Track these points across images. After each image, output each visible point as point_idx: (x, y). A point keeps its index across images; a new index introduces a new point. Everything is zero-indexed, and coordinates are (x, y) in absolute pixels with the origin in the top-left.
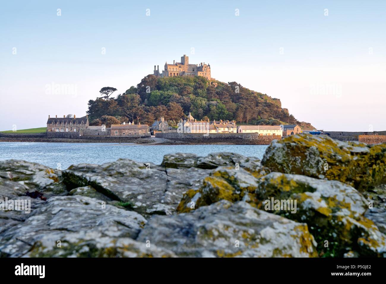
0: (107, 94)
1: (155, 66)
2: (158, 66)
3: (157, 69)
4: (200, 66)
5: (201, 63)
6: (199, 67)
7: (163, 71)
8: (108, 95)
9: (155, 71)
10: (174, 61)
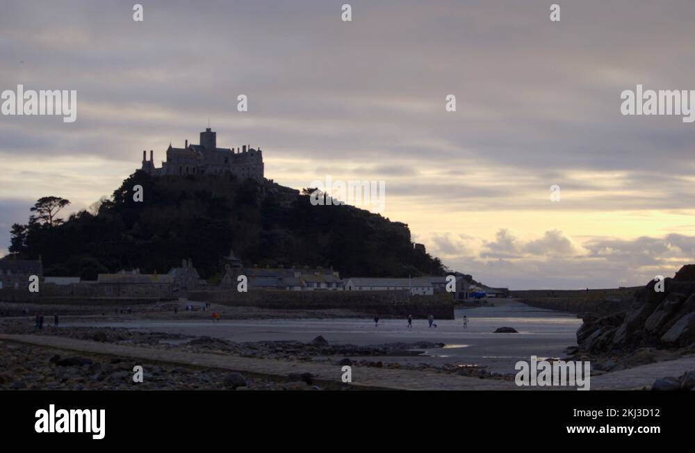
0: (50, 211)
1: (145, 152)
2: (152, 152)
3: (148, 159)
4: (241, 151)
5: (244, 147)
6: (239, 155)
7: (163, 163)
8: (52, 213)
9: (144, 162)
10: (186, 141)
